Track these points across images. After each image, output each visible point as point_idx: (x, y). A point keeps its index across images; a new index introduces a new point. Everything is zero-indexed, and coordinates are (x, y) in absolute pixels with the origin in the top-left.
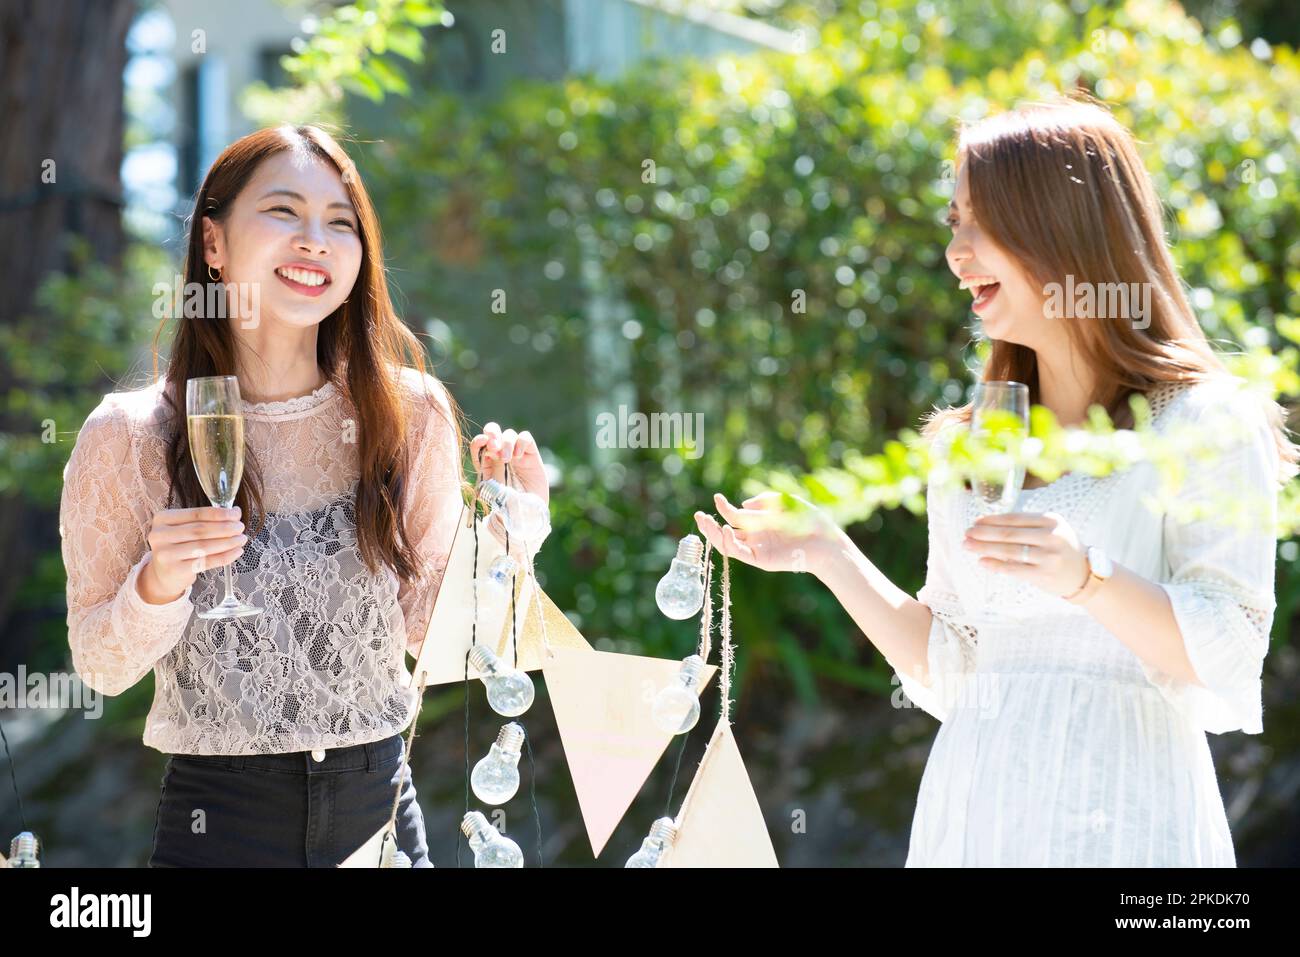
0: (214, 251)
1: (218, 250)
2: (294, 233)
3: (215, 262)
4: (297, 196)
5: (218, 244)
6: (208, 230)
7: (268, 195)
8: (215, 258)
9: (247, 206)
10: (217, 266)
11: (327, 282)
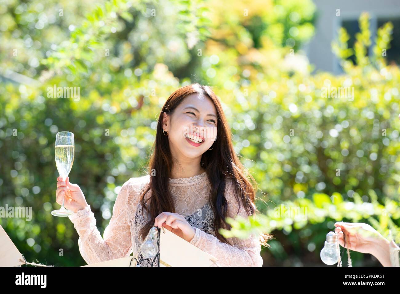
0: (166, 125)
1: (167, 125)
2: (194, 122)
3: (166, 129)
4: (197, 110)
5: (168, 123)
6: (165, 118)
7: (187, 108)
8: (166, 128)
9: (179, 111)
10: (166, 131)
11: (203, 141)
